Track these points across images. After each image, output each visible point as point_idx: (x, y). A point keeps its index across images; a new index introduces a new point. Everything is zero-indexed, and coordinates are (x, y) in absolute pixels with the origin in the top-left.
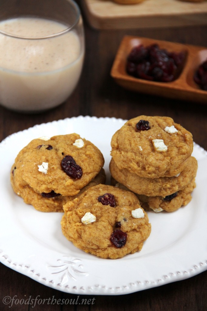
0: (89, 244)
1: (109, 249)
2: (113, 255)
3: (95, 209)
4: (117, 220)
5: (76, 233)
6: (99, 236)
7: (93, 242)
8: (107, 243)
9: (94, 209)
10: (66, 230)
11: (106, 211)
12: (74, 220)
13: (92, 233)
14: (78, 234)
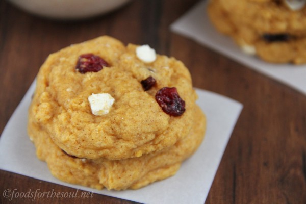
0: (140, 139)
1: (172, 126)
2: (183, 132)
3: (92, 86)
4: (139, 78)
5: (107, 136)
6: (147, 116)
7: (147, 130)
8: (164, 118)
9: (90, 86)
10: (82, 144)
11: (111, 78)
12: (82, 120)
13: (134, 118)
14: (110, 136)
